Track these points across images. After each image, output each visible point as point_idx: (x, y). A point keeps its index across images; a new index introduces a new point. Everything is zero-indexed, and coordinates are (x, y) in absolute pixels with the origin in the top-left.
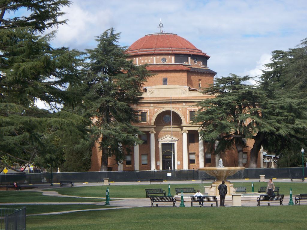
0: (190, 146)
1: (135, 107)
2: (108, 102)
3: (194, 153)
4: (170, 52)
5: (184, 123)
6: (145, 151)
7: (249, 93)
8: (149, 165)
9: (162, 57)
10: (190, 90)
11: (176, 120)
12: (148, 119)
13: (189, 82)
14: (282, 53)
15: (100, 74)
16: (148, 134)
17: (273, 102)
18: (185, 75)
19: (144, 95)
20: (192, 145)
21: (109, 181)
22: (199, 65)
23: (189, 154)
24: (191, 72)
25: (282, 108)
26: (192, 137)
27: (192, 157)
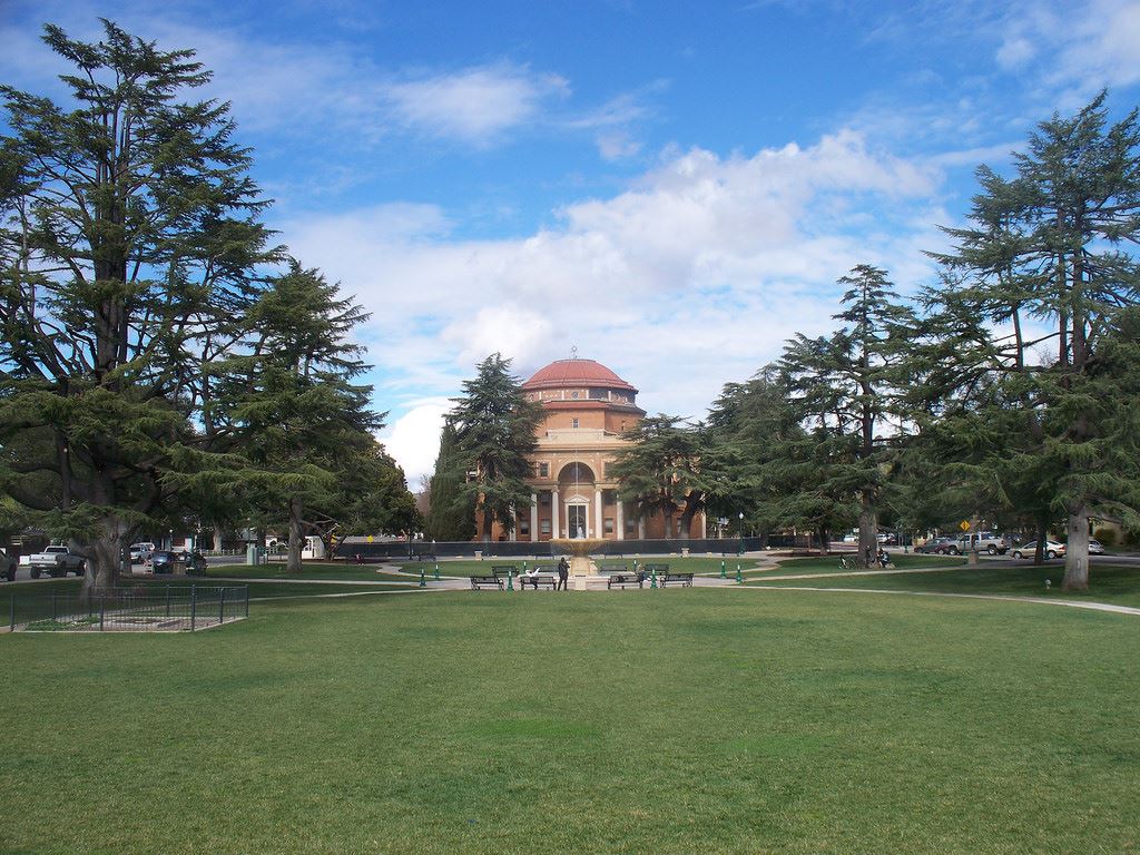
0: (606, 511)
1: (530, 457)
2: (490, 450)
3: (611, 519)
4: (584, 384)
5: (597, 479)
6: (545, 516)
7: (677, 439)
8: (550, 534)
9: (573, 391)
10: (605, 434)
11: (586, 474)
12: (550, 473)
13: (608, 424)
14: (737, 386)
15: (483, 414)
16: (549, 493)
17: (710, 451)
18: (603, 413)
19: (541, 442)
20: (609, 508)
21: (483, 555)
22: (623, 402)
23: (604, 520)
24: (610, 411)
25: (722, 459)
26: (608, 498)
27: (609, 524)
